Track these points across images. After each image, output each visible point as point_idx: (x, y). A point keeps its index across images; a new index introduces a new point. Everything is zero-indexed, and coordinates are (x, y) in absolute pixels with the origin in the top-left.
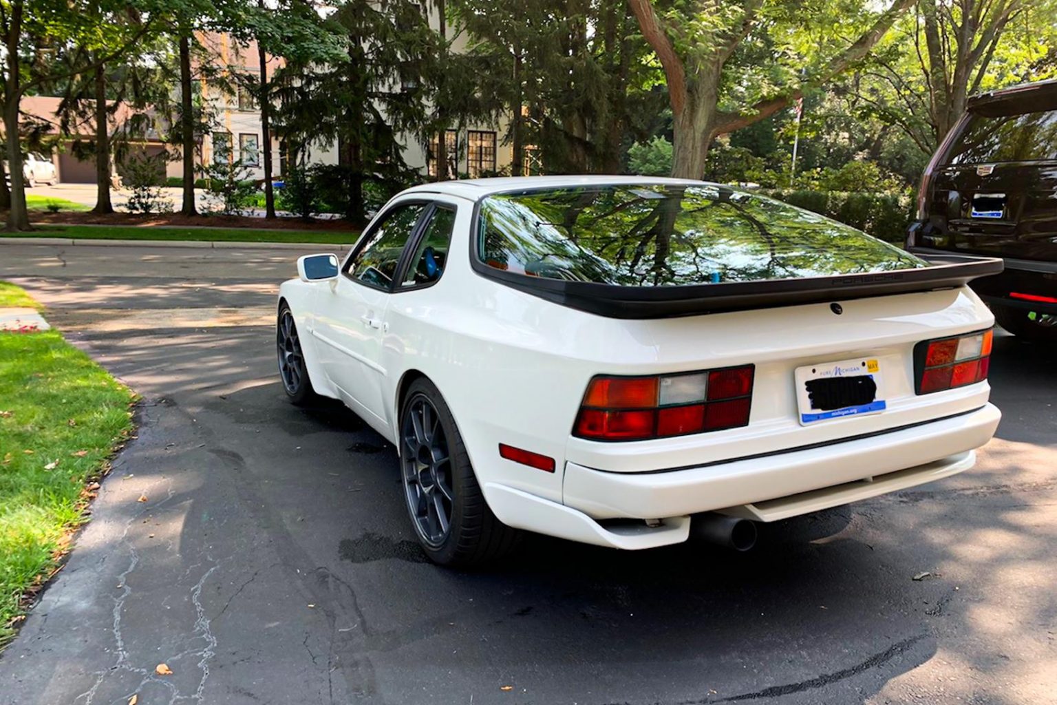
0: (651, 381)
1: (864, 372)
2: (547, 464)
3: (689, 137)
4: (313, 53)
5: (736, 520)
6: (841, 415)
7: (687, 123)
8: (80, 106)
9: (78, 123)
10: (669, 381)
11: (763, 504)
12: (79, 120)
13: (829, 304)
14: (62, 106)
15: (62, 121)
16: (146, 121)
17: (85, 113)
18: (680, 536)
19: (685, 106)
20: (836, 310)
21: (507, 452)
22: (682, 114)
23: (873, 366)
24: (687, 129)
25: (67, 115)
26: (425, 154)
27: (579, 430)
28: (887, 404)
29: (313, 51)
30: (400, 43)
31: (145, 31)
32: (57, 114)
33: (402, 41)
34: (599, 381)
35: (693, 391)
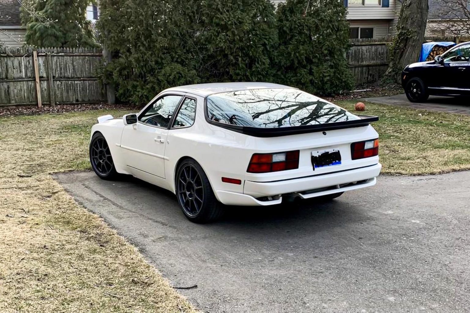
0: (270, 155)
1: (336, 151)
2: (238, 182)
5: (295, 196)
10: (275, 155)
11: (304, 192)
13: (322, 132)
18: (279, 202)
20: (324, 134)
21: (225, 180)
27: (249, 171)
28: (342, 162)
34: (255, 155)
35: (282, 158)
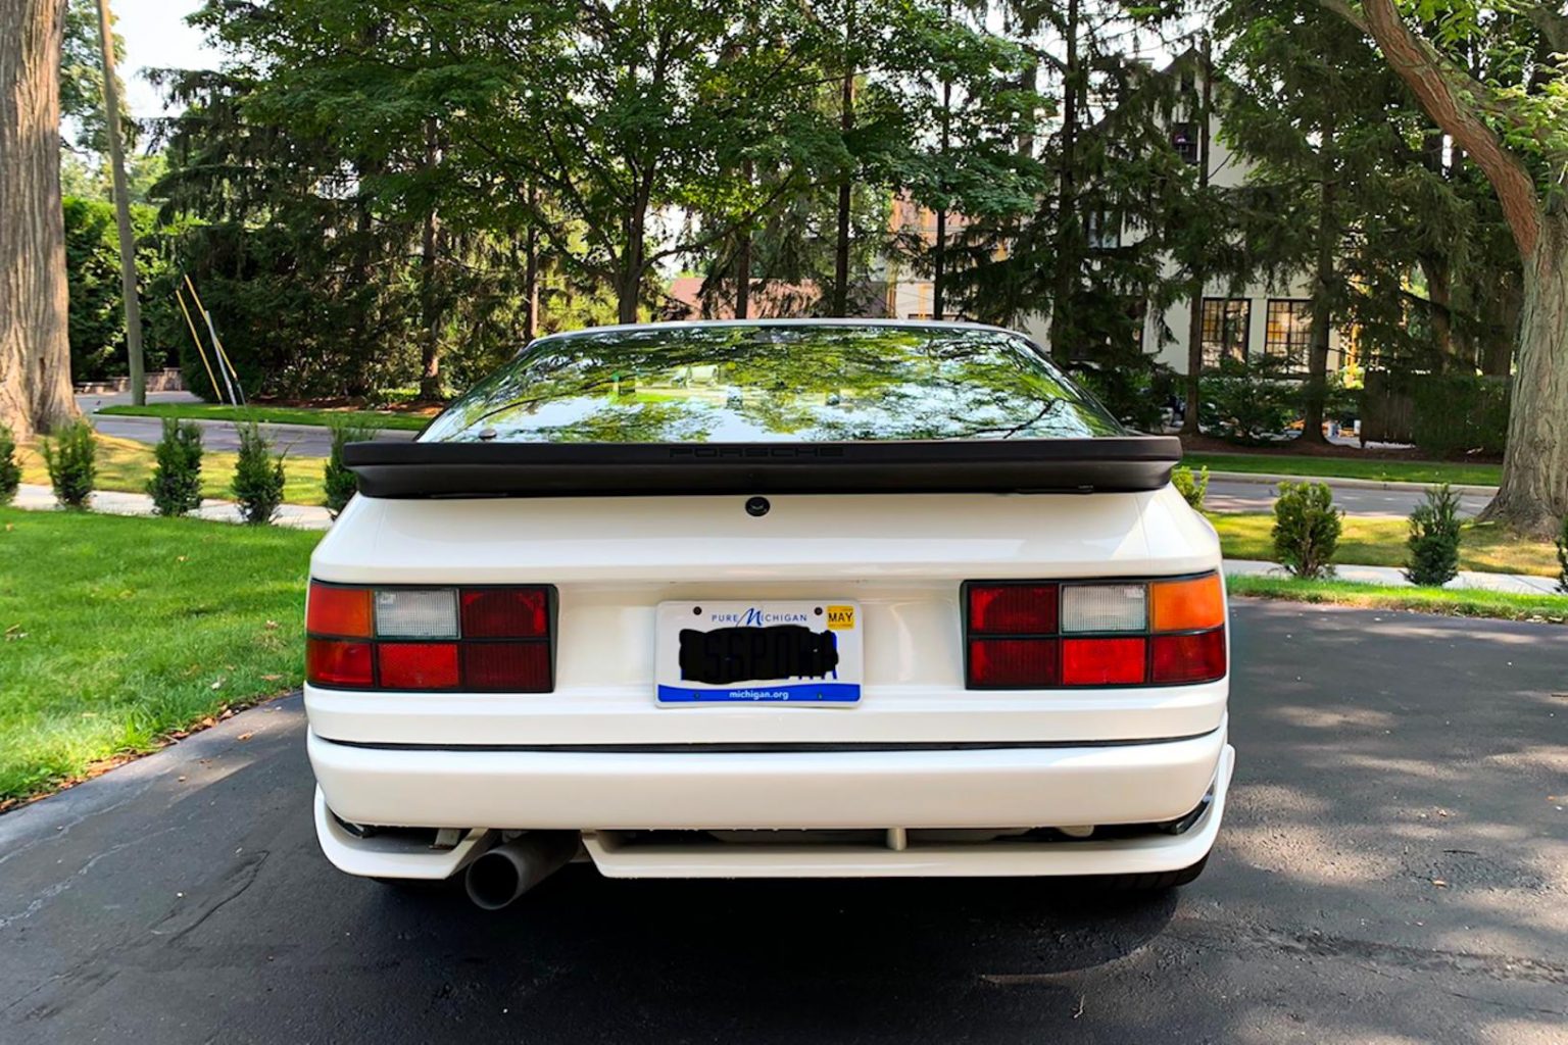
0: (363, 594)
1: (818, 626)
3: (1552, 290)
4: (981, 203)
6: (752, 699)
7: (1547, 267)
8: (724, 284)
9: (720, 305)
10: (390, 598)
12: (721, 302)
14: (705, 286)
15: (704, 304)
16: (799, 301)
17: (728, 292)
19: (1541, 239)
20: (757, 509)
22: (1535, 253)
23: (842, 617)
24: (1547, 277)
25: (709, 297)
26: (1158, 333)
28: (863, 692)
29: (981, 200)
30: (1123, 176)
31: (783, 188)
32: (699, 295)
33: (1127, 174)
35: (438, 620)
